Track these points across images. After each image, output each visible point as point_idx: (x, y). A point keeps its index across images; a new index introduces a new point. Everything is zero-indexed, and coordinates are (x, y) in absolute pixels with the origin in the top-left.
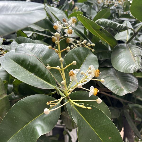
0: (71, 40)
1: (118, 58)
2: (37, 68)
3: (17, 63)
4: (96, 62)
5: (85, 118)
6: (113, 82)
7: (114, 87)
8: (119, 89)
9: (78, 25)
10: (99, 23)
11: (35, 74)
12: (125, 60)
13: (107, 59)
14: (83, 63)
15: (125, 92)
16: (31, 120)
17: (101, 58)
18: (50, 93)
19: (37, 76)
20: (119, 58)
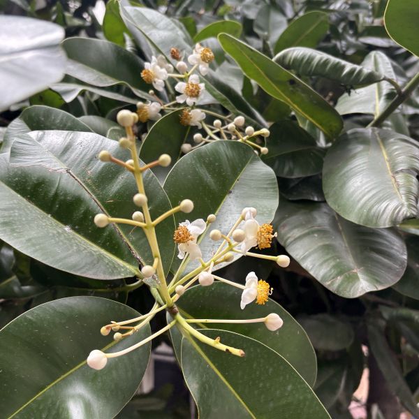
0: (197, 116)
1: (344, 174)
2: (82, 209)
3: (18, 191)
4: (271, 188)
5: (225, 377)
6: (326, 251)
7: (328, 269)
8: (342, 277)
9: (225, 63)
10: (287, 61)
11: (73, 228)
12: (367, 183)
13: (309, 175)
14: (230, 192)
15: (363, 286)
16: (54, 380)
17: (291, 172)
18: (123, 286)
19: (80, 234)
20: (347, 175)
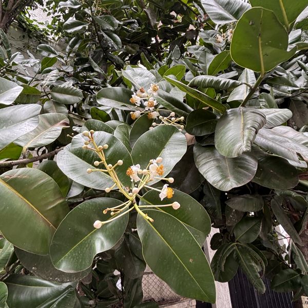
0: (155, 114)
8: (223, 181)
14: (165, 148)
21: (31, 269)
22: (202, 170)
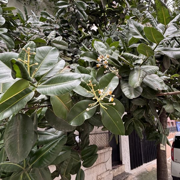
21: (53, 126)
22: (123, 90)
